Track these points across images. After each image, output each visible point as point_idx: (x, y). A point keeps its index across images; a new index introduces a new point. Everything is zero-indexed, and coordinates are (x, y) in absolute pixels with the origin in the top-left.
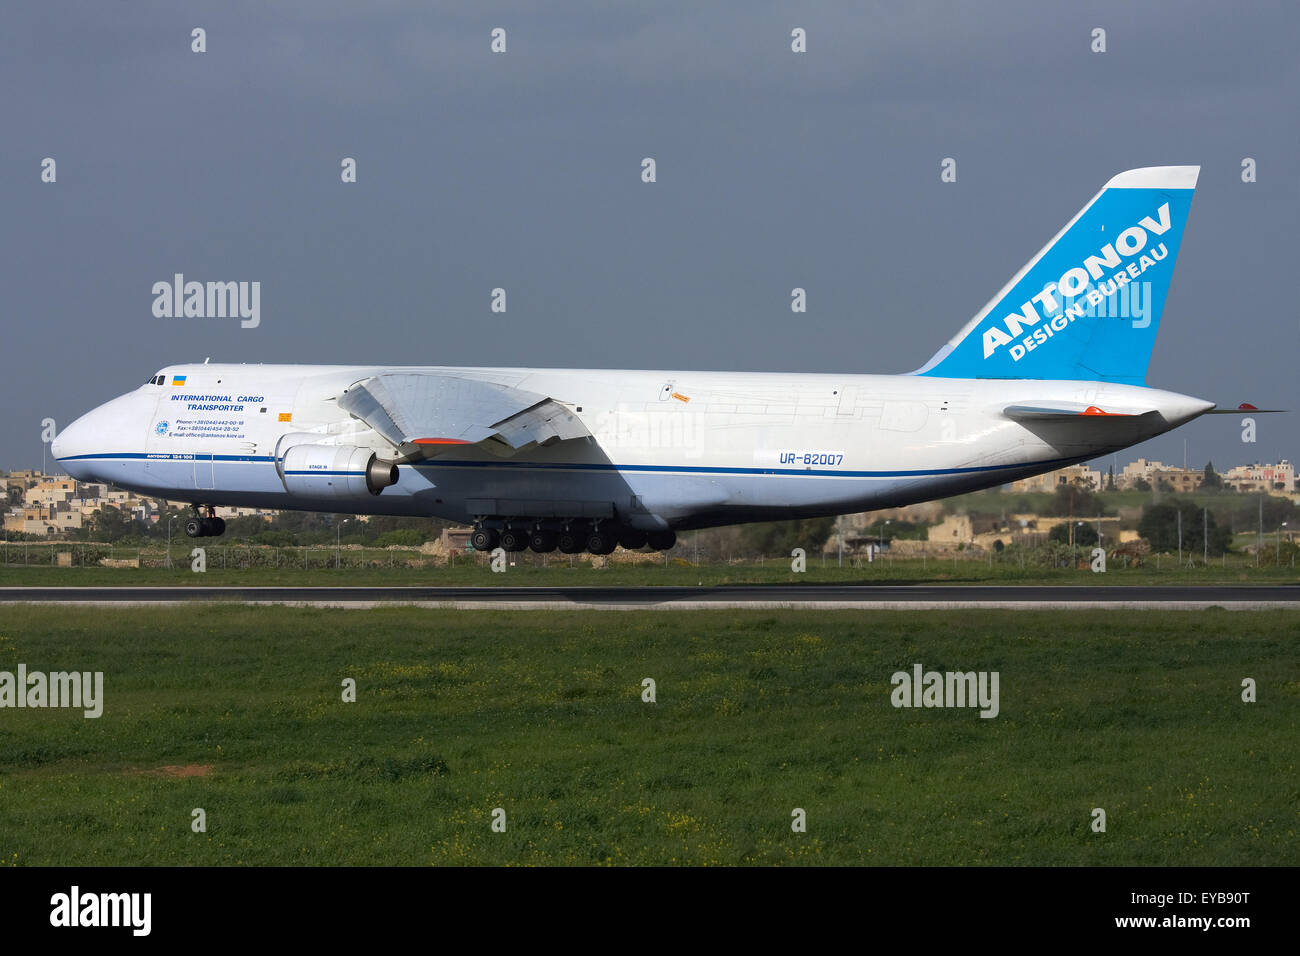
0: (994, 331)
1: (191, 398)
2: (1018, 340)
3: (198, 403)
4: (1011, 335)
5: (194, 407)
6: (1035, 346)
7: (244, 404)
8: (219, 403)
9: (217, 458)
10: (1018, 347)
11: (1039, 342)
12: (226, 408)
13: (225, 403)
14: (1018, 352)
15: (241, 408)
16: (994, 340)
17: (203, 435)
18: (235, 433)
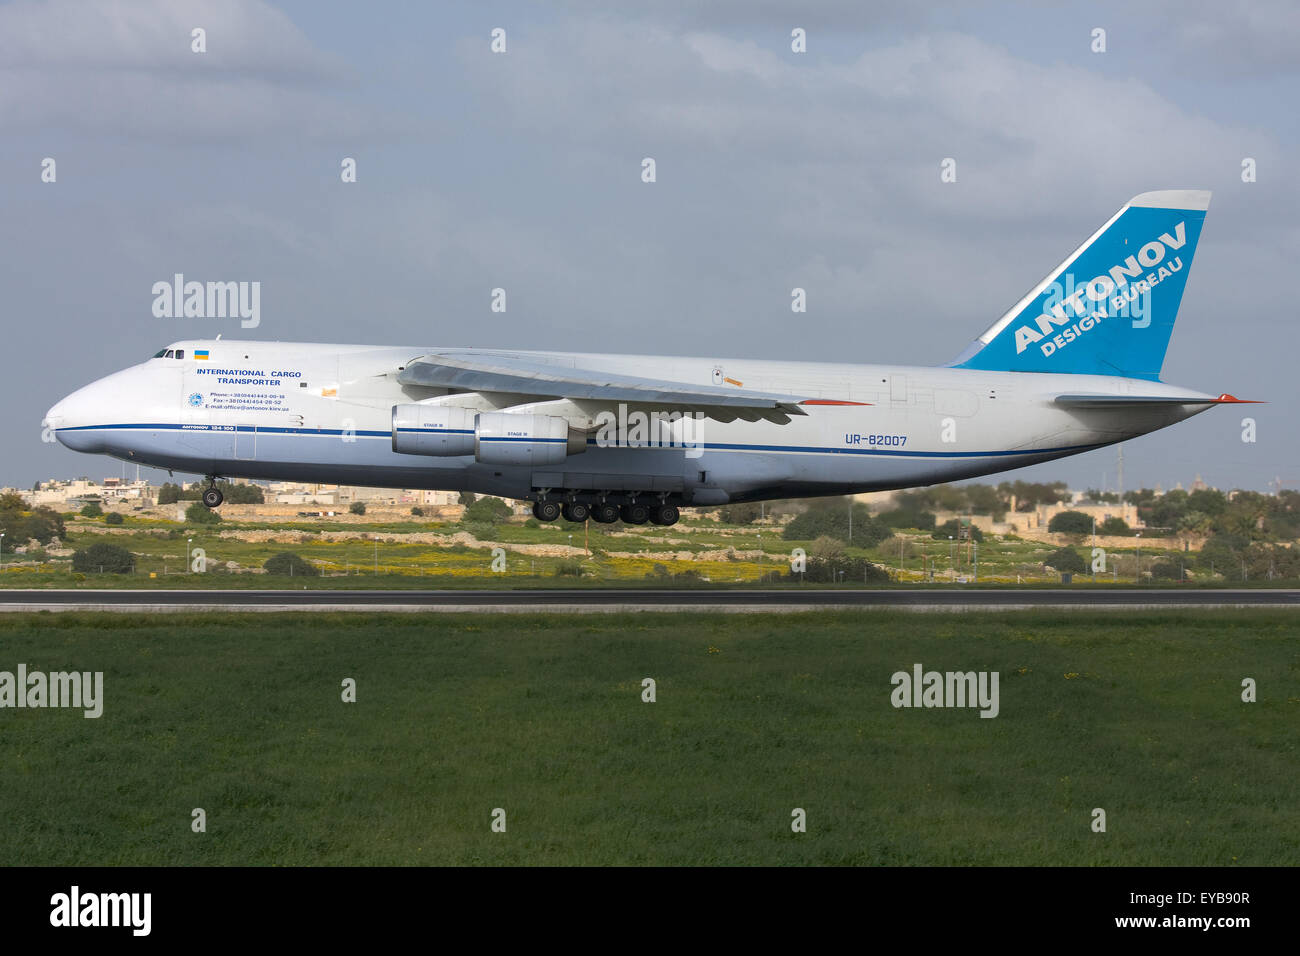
0: (1025, 330)
1: (219, 372)
2: (1049, 338)
3: (229, 377)
4: (1041, 332)
5: (225, 381)
6: (1065, 344)
7: (279, 378)
8: (251, 377)
9: (260, 429)
10: (1050, 344)
11: (1068, 341)
12: (261, 382)
13: (258, 378)
14: (1049, 349)
15: (278, 383)
16: (1026, 337)
17: (243, 408)
18: (277, 406)
